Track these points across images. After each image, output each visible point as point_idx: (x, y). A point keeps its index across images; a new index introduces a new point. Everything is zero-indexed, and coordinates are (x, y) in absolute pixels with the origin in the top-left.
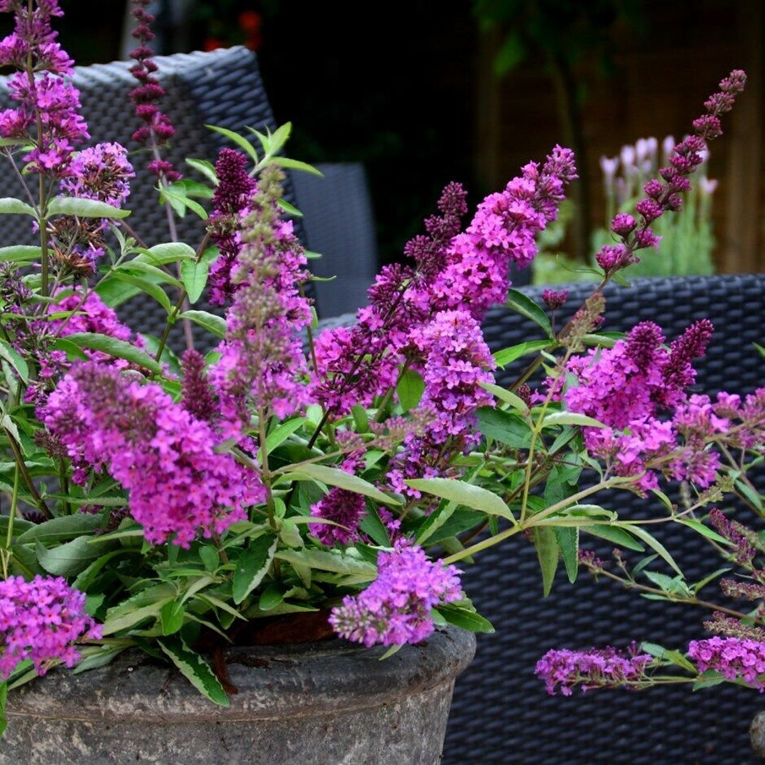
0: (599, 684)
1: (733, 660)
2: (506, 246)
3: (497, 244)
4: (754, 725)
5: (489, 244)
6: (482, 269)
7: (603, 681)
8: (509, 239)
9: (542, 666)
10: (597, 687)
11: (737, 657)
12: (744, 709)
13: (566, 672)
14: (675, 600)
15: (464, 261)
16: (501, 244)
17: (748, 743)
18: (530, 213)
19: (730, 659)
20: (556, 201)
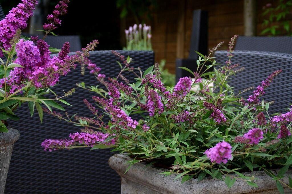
0: (58, 148)
1: (81, 138)
2: (16, 22)
3: (12, 21)
4: (109, 160)
5: (10, 21)
6: (8, 28)
7: (60, 147)
8: (17, 20)
9: (43, 144)
10: (58, 149)
11: (82, 138)
12: (107, 156)
13: (49, 145)
14: (83, 126)
15: (3, 26)
16: (14, 21)
17: (108, 165)
18: (23, 13)
19: (80, 138)
20: (32, 10)
